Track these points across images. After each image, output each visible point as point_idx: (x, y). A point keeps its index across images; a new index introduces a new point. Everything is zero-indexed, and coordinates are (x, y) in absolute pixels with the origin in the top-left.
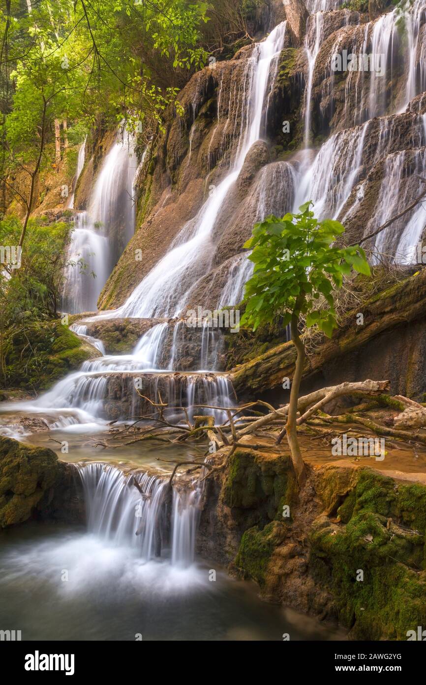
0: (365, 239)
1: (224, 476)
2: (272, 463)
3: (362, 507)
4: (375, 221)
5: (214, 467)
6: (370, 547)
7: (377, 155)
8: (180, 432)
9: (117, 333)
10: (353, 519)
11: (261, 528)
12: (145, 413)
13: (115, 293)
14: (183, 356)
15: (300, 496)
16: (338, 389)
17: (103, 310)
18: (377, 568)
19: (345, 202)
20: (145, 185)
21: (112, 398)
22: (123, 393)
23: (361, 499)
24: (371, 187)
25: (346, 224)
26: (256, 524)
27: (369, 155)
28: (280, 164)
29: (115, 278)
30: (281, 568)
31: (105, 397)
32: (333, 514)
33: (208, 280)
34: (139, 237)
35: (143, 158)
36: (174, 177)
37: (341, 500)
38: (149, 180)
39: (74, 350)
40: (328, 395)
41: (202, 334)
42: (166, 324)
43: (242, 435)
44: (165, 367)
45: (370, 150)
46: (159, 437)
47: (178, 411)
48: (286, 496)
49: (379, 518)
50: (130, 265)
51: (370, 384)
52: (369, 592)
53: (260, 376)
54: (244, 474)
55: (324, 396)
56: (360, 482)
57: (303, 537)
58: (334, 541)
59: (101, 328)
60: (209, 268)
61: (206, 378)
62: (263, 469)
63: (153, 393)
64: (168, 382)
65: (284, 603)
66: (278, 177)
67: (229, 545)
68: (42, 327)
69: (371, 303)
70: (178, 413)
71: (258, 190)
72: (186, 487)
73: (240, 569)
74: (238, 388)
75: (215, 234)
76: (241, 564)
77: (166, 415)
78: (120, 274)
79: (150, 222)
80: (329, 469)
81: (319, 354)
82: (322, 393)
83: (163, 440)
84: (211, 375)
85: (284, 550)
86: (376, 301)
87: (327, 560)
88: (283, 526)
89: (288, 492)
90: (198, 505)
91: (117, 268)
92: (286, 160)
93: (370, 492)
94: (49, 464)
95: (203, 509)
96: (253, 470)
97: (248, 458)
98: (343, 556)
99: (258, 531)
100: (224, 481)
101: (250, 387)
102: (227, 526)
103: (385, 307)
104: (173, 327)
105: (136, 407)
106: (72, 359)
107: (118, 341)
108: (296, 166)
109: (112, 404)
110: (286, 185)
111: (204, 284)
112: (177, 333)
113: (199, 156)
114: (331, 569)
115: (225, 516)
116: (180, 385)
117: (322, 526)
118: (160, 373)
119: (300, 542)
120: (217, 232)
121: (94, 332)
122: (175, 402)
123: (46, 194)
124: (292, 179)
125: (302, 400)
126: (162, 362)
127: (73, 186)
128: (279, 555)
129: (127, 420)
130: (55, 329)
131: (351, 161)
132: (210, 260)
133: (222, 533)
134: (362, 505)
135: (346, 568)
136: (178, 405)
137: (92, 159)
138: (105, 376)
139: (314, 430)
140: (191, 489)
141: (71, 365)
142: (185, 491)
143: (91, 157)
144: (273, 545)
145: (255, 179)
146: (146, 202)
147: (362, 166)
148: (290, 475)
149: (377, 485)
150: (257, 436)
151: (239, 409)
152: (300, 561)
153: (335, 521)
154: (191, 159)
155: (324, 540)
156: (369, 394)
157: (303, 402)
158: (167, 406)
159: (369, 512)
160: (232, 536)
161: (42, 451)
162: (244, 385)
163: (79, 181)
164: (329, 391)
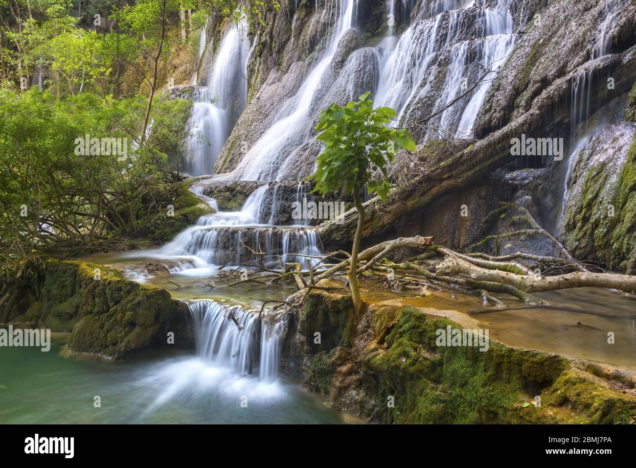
0: (433, 116)
1: (301, 312)
2: (337, 302)
3: (402, 336)
4: (441, 101)
5: (293, 305)
6: (402, 367)
7: (447, 44)
8: (274, 275)
9: (228, 193)
10: (393, 346)
11: (328, 352)
12: (249, 260)
13: (229, 159)
14: (281, 213)
15: (358, 328)
16: (395, 243)
17: (218, 173)
18: (408, 383)
19: (419, 84)
20: (255, 65)
21: (222, 248)
22: (231, 243)
23: (401, 330)
24: (440, 72)
25: (418, 103)
26: (324, 349)
27: (441, 43)
28: (368, 50)
29: (228, 146)
30: (341, 382)
31: (216, 247)
32: (381, 342)
33: (304, 149)
34: (249, 112)
35: (255, 42)
36: (279, 59)
37: (388, 331)
38: (258, 62)
39: (192, 208)
40: (388, 247)
41: (296, 195)
42: (267, 187)
43: (320, 279)
44: (266, 222)
45: (442, 40)
46: (256, 280)
47: (275, 259)
48: (347, 327)
49: (412, 345)
50: (241, 135)
51: (419, 240)
52: (404, 401)
53: (342, 230)
54: (315, 310)
55: (385, 248)
56: (402, 317)
57: (359, 359)
58: (379, 362)
59: (215, 189)
60: (306, 138)
61: (298, 232)
62: (330, 306)
63: (255, 243)
64: (267, 234)
65: (343, 409)
66: (365, 61)
67: (305, 365)
68: (165, 188)
69: (432, 171)
70: (274, 260)
71: (348, 72)
72: (273, 320)
73: (312, 383)
74: (325, 240)
75: (312, 109)
76: (312, 380)
77: (265, 262)
78: (233, 142)
79: (258, 98)
80: (381, 306)
81: (390, 212)
82: (383, 246)
83: (260, 282)
84: (302, 229)
85: (344, 369)
86: (436, 170)
87: (375, 377)
88: (344, 351)
89: (349, 324)
90: (281, 333)
91: (231, 137)
92: (373, 46)
93: (407, 325)
94: (164, 301)
95: (285, 337)
96: (322, 307)
97: (319, 298)
98: (385, 374)
99: (325, 355)
100: (301, 315)
101: (334, 239)
102: (303, 351)
103: (443, 175)
104: (273, 189)
105: (241, 255)
106: (191, 215)
107: (229, 200)
108: (381, 51)
109: (221, 253)
110: (372, 68)
111: (302, 152)
112: (276, 194)
113: (300, 41)
114: (378, 383)
115: (302, 343)
116: (277, 238)
117: (373, 350)
118: (261, 227)
119: (357, 363)
120: (314, 108)
121: (209, 193)
122: (272, 251)
123: (174, 72)
124: (377, 63)
125: (368, 251)
126: (264, 218)
127: (196, 65)
128: (340, 372)
129: (234, 265)
130: (176, 190)
131: (425, 49)
132: (307, 132)
133: (300, 355)
134: (402, 334)
135: (388, 382)
136: (275, 254)
137: (212, 42)
138: (216, 230)
139: (378, 275)
140: (277, 321)
141: (189, 220)
142: (271, 324)
143: (211, 40)
144: (336, 365)
145: (346, 63)
146: (255, 81)
147: (435, 53)
148: (351, 311)
149: (413, 319)
150: (332, 279)
151: (324, 257)
152: (354, 377)
153: (383, 347)
154: (294, 44)
155: (372, 362)
156: (418, 247)
157: (369, 252)
158: (266, 254)
159: (405, 340)
160: (307, 358)
161: (158, 291)
162: (330, 237)
163: (201, 61)
164: (388, 244)
